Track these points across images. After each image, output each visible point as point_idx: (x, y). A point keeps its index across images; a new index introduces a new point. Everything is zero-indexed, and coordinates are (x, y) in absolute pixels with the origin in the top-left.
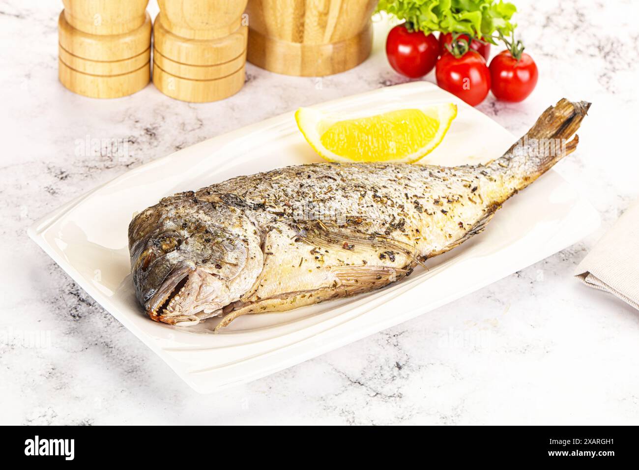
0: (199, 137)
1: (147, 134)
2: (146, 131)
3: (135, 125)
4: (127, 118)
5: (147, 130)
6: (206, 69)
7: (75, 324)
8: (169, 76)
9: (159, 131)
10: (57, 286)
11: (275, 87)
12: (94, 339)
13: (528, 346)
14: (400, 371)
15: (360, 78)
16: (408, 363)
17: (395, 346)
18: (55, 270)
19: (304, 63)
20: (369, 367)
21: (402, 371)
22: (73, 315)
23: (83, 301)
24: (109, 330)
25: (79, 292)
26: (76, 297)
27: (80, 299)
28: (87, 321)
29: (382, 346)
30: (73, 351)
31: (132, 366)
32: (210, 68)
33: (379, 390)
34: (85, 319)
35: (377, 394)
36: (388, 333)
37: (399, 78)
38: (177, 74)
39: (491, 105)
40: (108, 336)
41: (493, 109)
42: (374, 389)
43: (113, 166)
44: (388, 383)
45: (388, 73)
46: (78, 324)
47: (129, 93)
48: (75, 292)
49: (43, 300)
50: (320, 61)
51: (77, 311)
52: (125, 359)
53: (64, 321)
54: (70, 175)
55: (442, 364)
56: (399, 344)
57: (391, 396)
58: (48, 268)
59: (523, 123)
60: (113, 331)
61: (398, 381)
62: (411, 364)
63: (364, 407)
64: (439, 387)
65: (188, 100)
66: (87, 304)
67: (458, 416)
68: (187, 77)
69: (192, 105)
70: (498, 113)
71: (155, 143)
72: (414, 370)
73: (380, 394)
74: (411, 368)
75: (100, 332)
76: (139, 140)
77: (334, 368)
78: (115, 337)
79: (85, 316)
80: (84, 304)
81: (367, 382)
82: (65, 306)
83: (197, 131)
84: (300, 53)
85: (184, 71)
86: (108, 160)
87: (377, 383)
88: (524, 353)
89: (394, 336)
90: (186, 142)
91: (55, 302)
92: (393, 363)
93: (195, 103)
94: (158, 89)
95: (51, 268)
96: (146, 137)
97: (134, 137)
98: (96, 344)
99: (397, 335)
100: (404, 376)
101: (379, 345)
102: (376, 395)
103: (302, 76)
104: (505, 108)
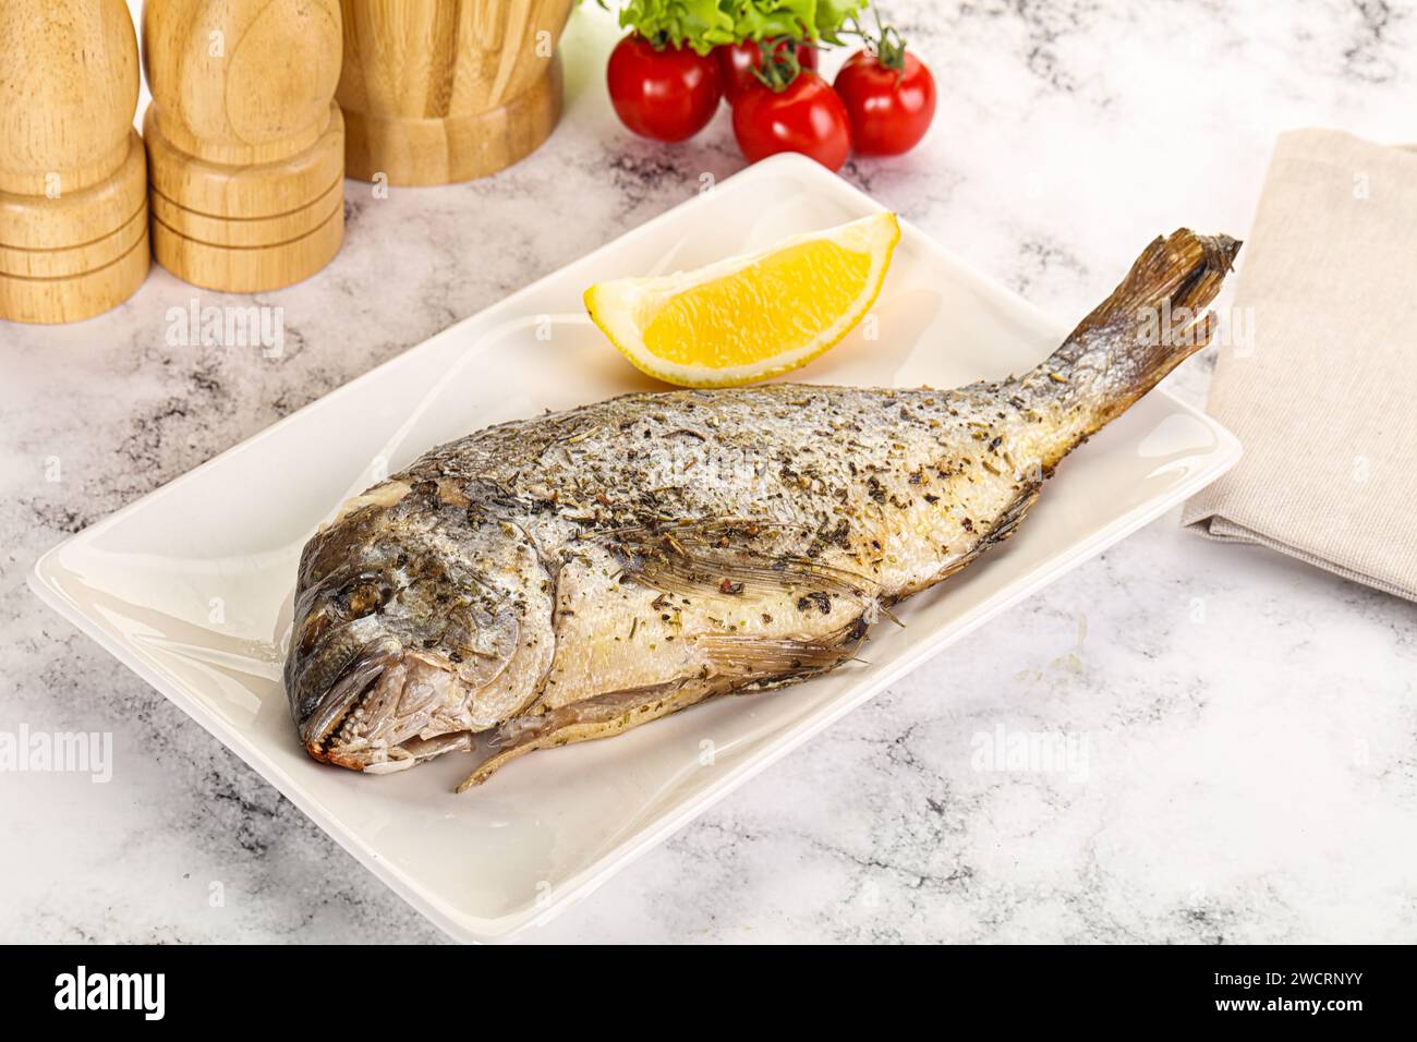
0: (310, 373)
1: (202, 387)
2: (194, 381)
3: (167, 370)
4: (143, 359)
5: (195, 376)
6: (284, 220)
7: (262, 866)
8: (205, 248)
9: (224, 374)
10: (185, 786)
11: (409, 219)
12: (317, 892)
13: (1159, 700)
14: (943, 818)
15: (568, 162)
16: (950, 795)
17: (908, 763)
18: (162, 750)
19: (453, 156)
20: (881, 823)
21: (947, 817)
22: (247, 845)
23: (253, 808)
24: (335, 864)
25: (235, 789)
26: (235, 802)
27: (245, 807)
28: (282, 852)
29: (885, 770)
30: (286, 930)
31: (420, 935)
32: (291, 217)
33: (923, 869)
34: (275, 848)
35: (923, 879)
36: (883, 737)
37: (645, 147)
38: (223, 243)
39: (850, 170)
40: (341, 878)
41: (856, 178)
42: (912, 870)
43: (168, 478)
44: (932, 851)
45: (617, 139)
46: (267, 864)
47: (122, 299)
48: (227, 793)
49: (170, 826)
50: (485, 146)
51: (251, 835)
52: (397, 922)
53: (236, 865)
54: (91, 520)
55: (1015, 782)
56: (915, 759)
57: (951, 878)
58: (147, 748)
59: (929, 198)
60: (345, 863)
61: (949, 840)
62: (958, 797)
63: (911, 916)
64: (1032, 833)
65: (251, 289)
66: (265, 814)
67: (1097, 887)
68: (244, 244)
69: (259, 298)
70: (873, 184)
71: (229, 406)
72: (969, 806)
73: (928, 878)
74: (960, 806)
75: (319, 874)
76: (191, 406)
77: (814, 842)
78: (355, 877)
79: (273, 843)
80: (258, 817)
81: (892, 857)
82: (222, 829)
83: (299, 356)
84: (444, 138)
85: (238, 233)
86: (149, 466)
87: (912, 854)
88: (1158, 718)
89: (897, 741)
90: (289, 390)
91: (199, 825)
92: (923, 805)
93: (264, 292)
94: (174, 275)
95: (152, 746)
96: (203, 395)
97: (178, 400)
98: (326, 902)
99: (902, 738)
100: (957, 827)
101: (878, 769)
102: (921, 883)
103: (452, 182)
104: (880, 170)
